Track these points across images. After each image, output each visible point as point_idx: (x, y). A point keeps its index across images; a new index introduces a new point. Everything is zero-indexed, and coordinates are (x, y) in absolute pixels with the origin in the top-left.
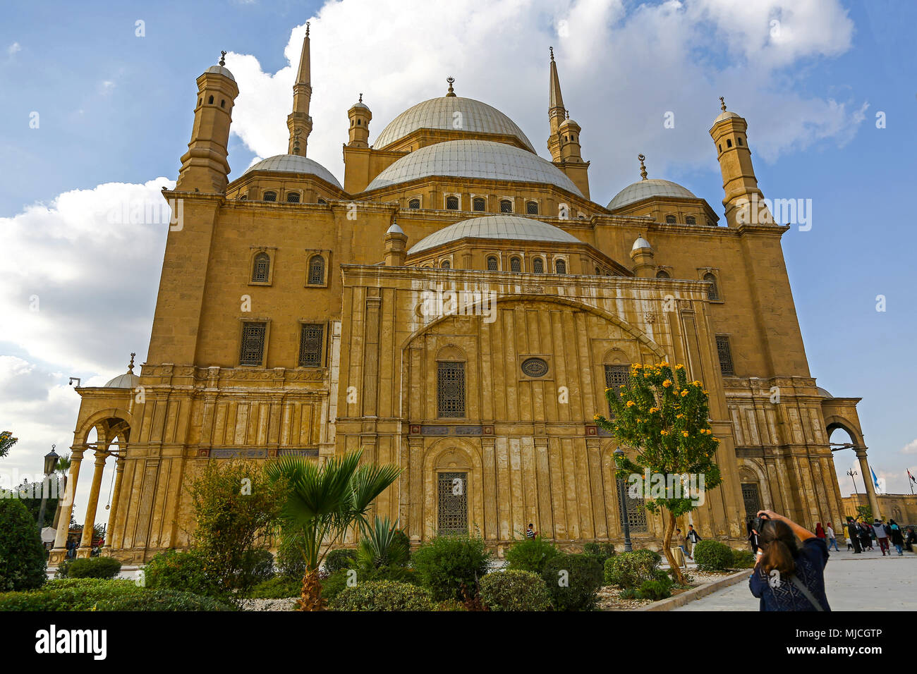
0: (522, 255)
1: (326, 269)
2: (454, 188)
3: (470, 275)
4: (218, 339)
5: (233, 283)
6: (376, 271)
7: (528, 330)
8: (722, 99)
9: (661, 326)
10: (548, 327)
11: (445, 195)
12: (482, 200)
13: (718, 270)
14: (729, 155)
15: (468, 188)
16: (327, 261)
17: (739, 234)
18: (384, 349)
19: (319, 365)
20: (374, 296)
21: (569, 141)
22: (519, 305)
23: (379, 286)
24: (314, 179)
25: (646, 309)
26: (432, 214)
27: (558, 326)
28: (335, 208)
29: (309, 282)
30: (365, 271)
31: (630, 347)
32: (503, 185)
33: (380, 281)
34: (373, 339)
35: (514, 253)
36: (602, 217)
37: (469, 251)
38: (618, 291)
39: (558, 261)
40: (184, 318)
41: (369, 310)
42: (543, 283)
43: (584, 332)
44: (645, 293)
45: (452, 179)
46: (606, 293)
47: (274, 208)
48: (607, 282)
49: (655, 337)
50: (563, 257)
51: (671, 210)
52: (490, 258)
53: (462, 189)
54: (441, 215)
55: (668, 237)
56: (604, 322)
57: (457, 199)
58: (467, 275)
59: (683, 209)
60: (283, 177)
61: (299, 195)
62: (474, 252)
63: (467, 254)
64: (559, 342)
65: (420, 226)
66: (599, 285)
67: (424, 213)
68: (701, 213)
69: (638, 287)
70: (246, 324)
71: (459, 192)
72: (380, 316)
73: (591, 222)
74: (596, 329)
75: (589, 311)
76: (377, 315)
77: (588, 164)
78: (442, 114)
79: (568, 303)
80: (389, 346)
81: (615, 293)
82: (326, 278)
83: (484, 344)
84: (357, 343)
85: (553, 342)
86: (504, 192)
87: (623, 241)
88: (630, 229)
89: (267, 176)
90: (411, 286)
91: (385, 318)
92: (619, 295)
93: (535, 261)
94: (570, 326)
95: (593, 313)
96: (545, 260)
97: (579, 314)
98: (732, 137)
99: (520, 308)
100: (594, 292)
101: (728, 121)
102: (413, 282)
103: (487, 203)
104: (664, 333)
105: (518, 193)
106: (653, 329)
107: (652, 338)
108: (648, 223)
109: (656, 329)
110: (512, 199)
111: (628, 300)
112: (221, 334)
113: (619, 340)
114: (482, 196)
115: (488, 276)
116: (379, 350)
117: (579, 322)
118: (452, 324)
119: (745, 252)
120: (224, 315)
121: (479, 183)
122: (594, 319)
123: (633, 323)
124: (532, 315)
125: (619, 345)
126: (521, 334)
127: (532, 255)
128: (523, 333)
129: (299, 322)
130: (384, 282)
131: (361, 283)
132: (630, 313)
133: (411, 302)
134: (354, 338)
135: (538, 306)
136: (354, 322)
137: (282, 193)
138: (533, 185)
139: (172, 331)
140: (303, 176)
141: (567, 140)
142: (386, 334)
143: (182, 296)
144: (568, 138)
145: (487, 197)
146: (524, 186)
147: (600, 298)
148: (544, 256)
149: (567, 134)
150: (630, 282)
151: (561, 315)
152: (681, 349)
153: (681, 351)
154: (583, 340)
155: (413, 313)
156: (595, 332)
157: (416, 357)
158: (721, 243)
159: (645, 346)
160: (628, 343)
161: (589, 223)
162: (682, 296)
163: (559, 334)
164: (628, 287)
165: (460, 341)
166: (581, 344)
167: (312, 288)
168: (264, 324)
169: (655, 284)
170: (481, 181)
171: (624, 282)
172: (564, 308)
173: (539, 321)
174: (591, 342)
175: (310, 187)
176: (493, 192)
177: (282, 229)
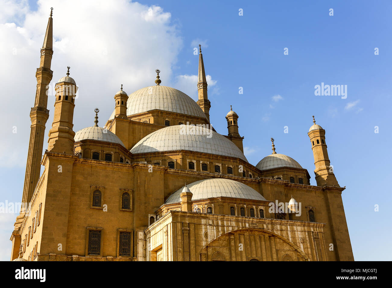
0: (245, 206)
1: (131, 201)
2: (192, 157)
3: (227, 218)
4: (75, 239)
5: (82, 207)
6: (186, 214)
7: (251, 245)
8: (313, 117)
9: (306, 245)
10: (259, 244)
11: (188, 160)
12: (205, 164)
13: (315, 208)
14: (318, 148)
15: (199, 157)
16: (131, 196)
17: (323, 190)
18: (192, 255)
19: (129, 255)
20: (186, 227)
21: (233, 124)
22: (246, 232)
23: (187, 222)
24: (119, 146)
25: (300, 236)
26: (184, 172)
27: (263, 243)
28: (136, 167)
29: (123, 208)
30: (181, 214)
31: (293, 254)
32: (216, 157)
33: (188, 220)
34: (187, 249)
35: (241, 205)
36: (264, 179)
37: (222, 203)
38: (289, 227)
39: (261, 210)
40: (59, 227)
41: (184, 234)
42: (257, 222)
43: (274, 246)
44: (299, 228)
45: (191, 152)
46: (284, 227)
47: (103, 164)
48: (284, 222)
49: (304, 250)
50: (262, 208)
51: (292, 174)
52: (231, 208)
53: (196, 158)
54: (188, 173)
55: (293, 190)
56: (282, 241)
57: (194, 163)
58: (226, 218)
59: (297, 174)
60: (103, 144)
61: (111, 155)
62: (224, 204)
63: (222, 205)
64: (264, 251)
65: (177, 178)
66: (280, 224)
67: (180, 172)
68: (305, 177)
69: (296, 226)
70: (90, 231)
71: (194, 160)
72: (189, 238)
73: (259, 180)
74: (279, 245)
75: (276, 236)
76: (188, 237)
77: (243, 138)
78: (165, 100)
79: (267, 232)
80: (194, 253)
81: (287, 228)
82: (131, 205)
83: (233, 252)
84: (180, 252)
85: (261, 251)
86: (216, 161)
87: (274, 192)
88: (277, 186)
89: (94, 143)
90: (201, 222)
91: (191, 239)
92: (289, 229)
93: (251, 209)
94: (268, 243)
95: (277, 237)
96: (255, 209)
97: (272, 237)
98: (319, 138)
99: (247, 234)
100: (278, 227)
101: (317, 130)
102: (202, 220)
103: (209, 166)
104: (308, 248)
105: (223, 162)
106: (303, 246)
107: (303, 250)
108: (285, 183)
109: (304, 246)
110: (220, 165)
111: (293, 231)
112: (77, 236)
113: (289, 250)
114: (206, 162)
115: (235, 218)
116: (190, 255)
117: (272, 242)
118: (218, 242)
119: (326, 200)
120: (78, 225)
121: (204, 155)
122: (278, 240)
123: (295, 243)
124: (252, 238)
125: (289, 253)
126: (248, 247)
127: (249, 206)
128: (249, 247)
129: (117, 230)
130: (189, 220)
131: (179, 220)
132: (294, 238)
133: (202, 230)
134: (178, 249)
135: (254, 233)
136: (178, 241)
137: (102, 154)
138: (230, 158)
139: (53, 234)
140: (114, 144)
141: (231, 123)
142: (192, 247)
143: (58, 214)
144: (232, 122)
145: (208, 163)
146: (226, 158)
147: (281, 230)
148: (254, 207)
149: (232, 120)
150: (293, 223)
151: (264, 237)
152: (315, 256)
153: (315, 257)
154: (274, 250)
155: (203, 236)
156: (279, 246)
157: (204, 258)
158: (315, 194)
159: (299, 254)
160: (292, 252)
161: (258, 181)
162: (314, 230)
163: (264, 247)
164: (292, 225)
165: (222, 250)
166: (273, 252)
167: (124, 211)
168: (100, 231)
169: (303, 224)
170: (206, 154)
171: (291, 223)
172: (265, 234)
173: (255, 241)
174: (277, 251)
175: (117, 151)
176: (211, 161)
177: (107, 176)
